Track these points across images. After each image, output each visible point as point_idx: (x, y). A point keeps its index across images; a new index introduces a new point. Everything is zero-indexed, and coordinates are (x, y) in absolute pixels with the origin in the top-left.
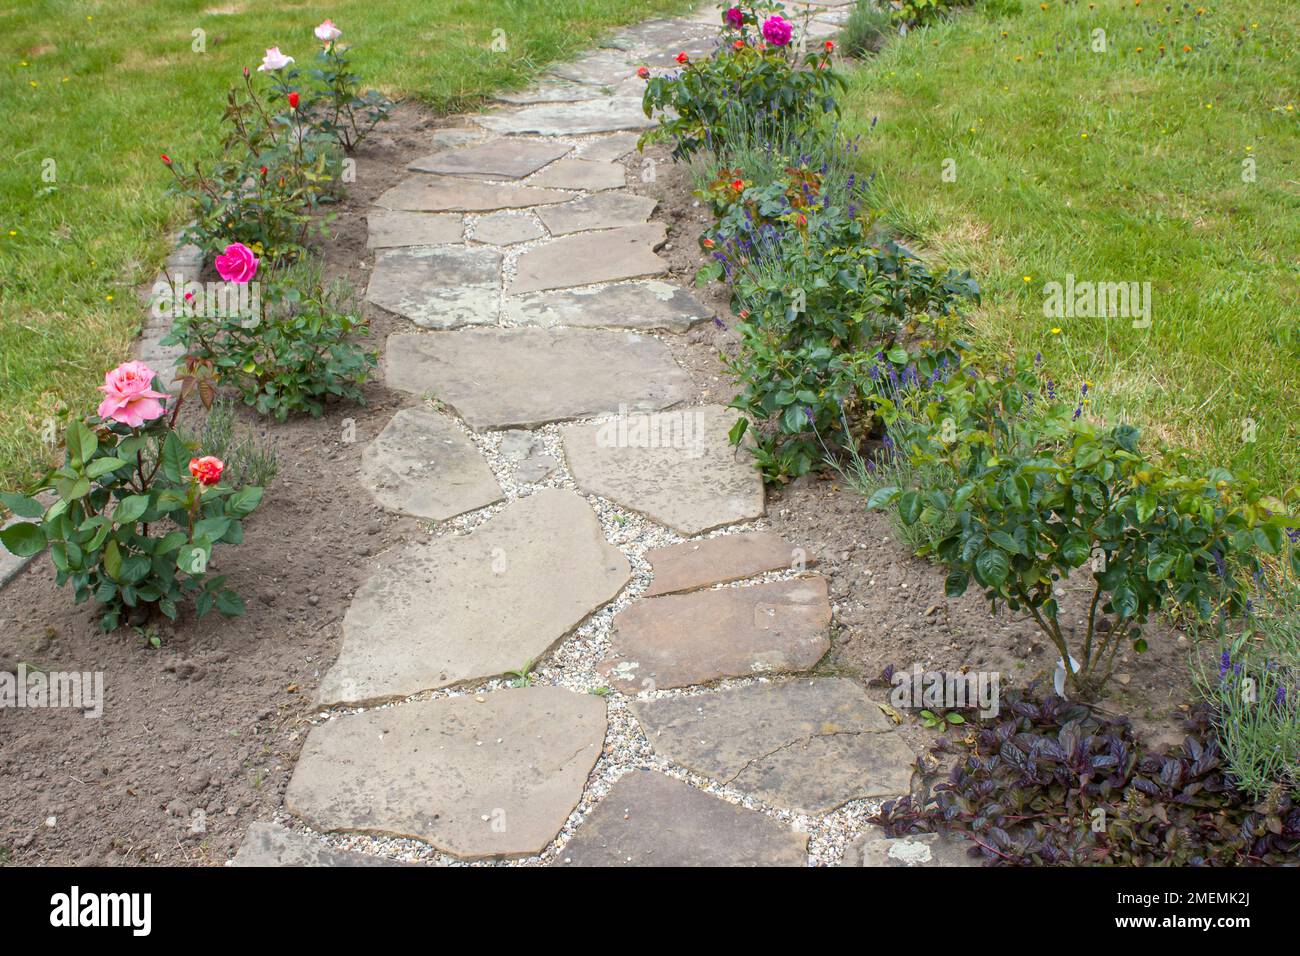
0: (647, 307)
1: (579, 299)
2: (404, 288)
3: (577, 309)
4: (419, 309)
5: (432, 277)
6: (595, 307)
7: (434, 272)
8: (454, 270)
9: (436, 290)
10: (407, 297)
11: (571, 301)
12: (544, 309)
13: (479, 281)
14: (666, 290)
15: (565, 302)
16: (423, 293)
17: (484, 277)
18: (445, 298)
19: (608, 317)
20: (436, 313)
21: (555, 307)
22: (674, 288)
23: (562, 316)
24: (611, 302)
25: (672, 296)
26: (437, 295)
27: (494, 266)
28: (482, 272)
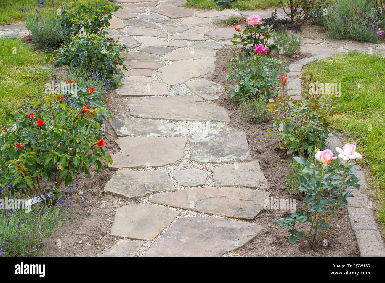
0: (132, 125)
1: (158, 132)
2: (231, 139)
3: (160, 128)
4: (221, 128)
5: (220, 144)
6: (152, 128)
7: (221, 147)
8: (211, 149)
9: (217, 139)
10: (228, 134)
11: (162, 132)
12: (172, 129)
13: (199, 143)
14: (123, 131)
15: (164, 131)
16: (222, 137)
17: (198, 145)
18: (212, 134)
19: (148, 122)
20: (214, 127)
21: (168, 130)
22: (119, 130)
23: (165, 126)
24: (147, 129)
25: (121, 128)
26: (216, 136)
27: (194, 152)
28: (199, 148)
